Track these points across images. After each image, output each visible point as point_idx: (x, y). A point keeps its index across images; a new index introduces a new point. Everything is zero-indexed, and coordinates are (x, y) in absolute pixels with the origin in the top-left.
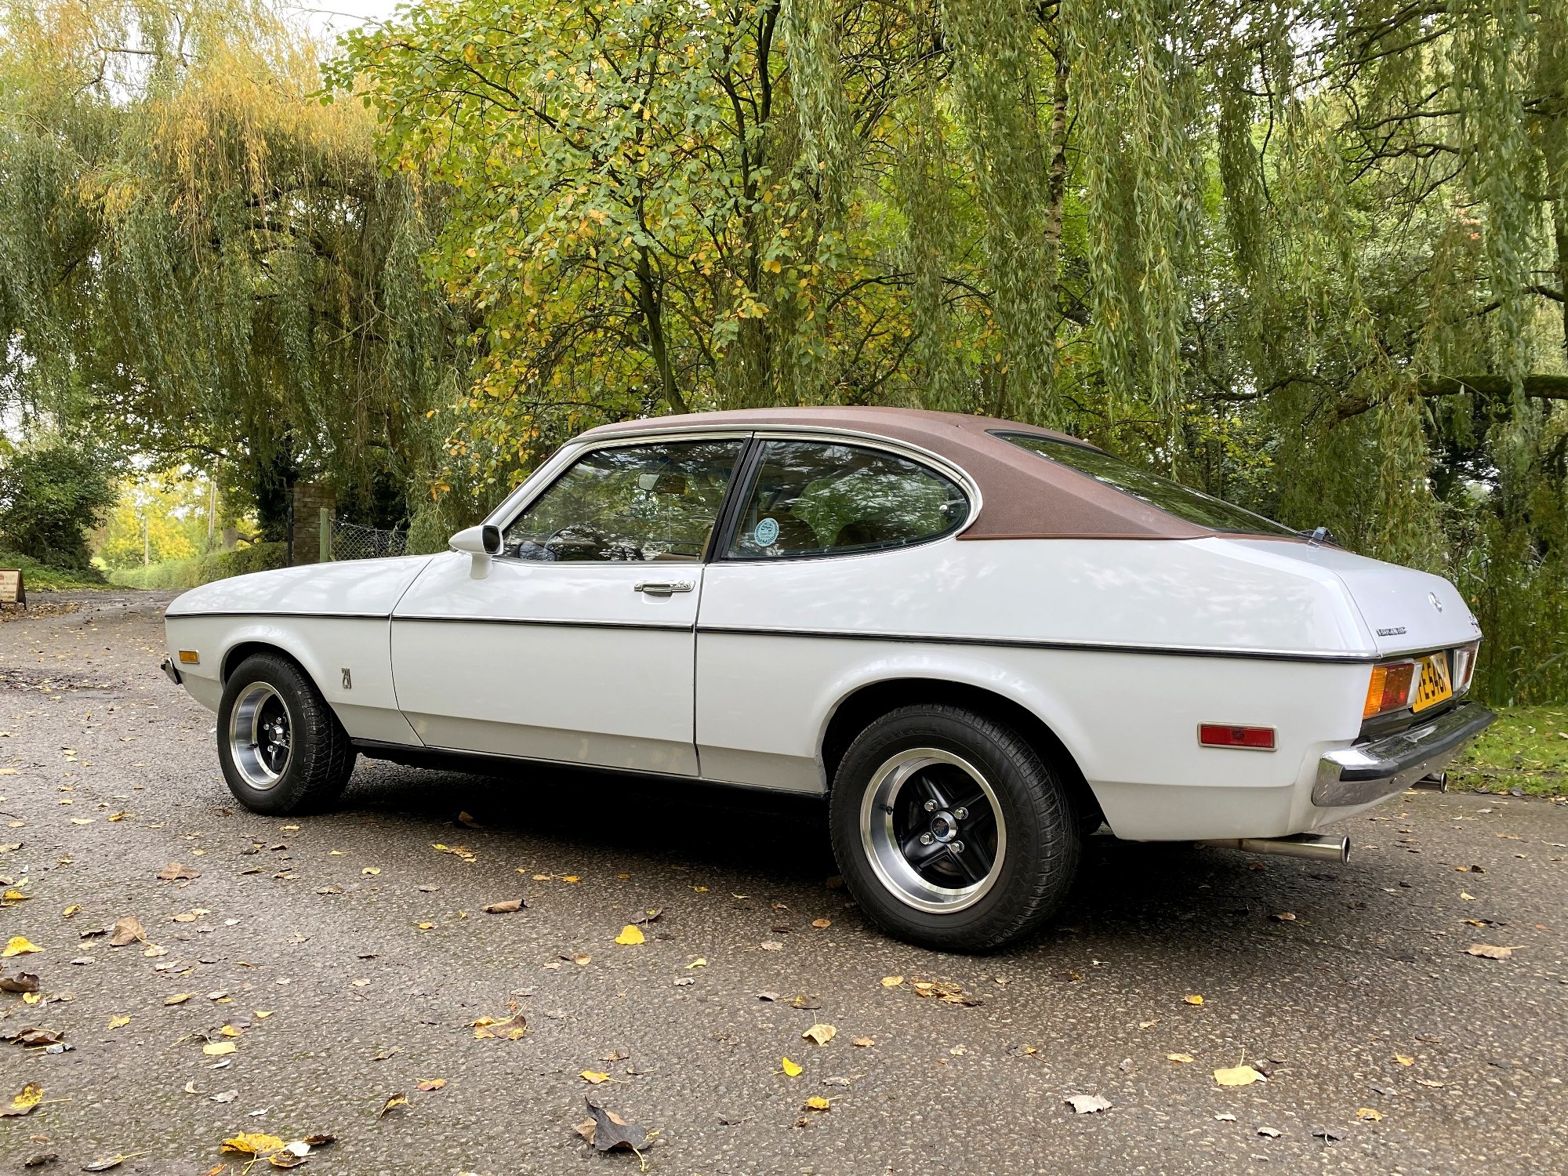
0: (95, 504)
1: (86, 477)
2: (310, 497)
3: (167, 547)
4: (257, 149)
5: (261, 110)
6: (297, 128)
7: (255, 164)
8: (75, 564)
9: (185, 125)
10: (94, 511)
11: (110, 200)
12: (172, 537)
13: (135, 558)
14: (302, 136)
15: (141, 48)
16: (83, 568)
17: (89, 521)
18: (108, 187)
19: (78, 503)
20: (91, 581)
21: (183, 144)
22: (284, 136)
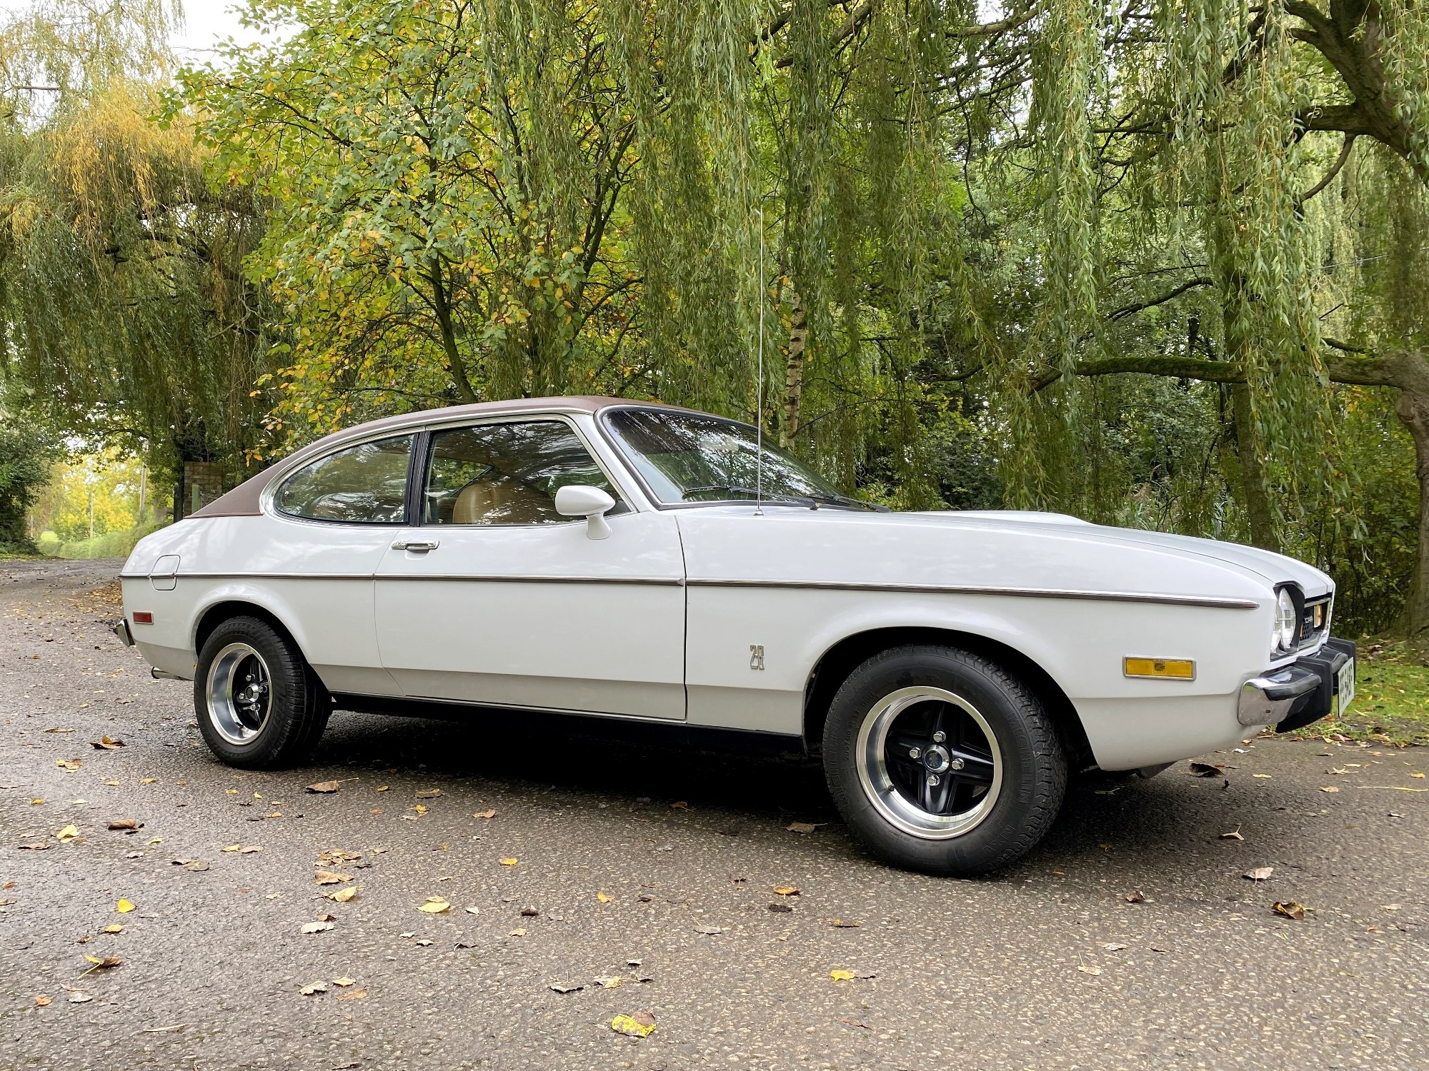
0: (30, 483)
1: (21, 459)
2: (198, 474)
3: (113, 521)
4: (143, 170)
5: (145, 138)
6: (177, 152)
7: (141, 186)
8: (10, 537)
9: (78, 152)
10: (28, 488)
11: (16, 217)
12: (117, 512)
13: (82, 531)
14: (182, 158)
15: (46, 86)
16: (17, 541)
17: (25, 498)
18: (13, 205)
19: (13, 482)
20: (21, 553)
21: (77, 169)
22: (166, 160)
